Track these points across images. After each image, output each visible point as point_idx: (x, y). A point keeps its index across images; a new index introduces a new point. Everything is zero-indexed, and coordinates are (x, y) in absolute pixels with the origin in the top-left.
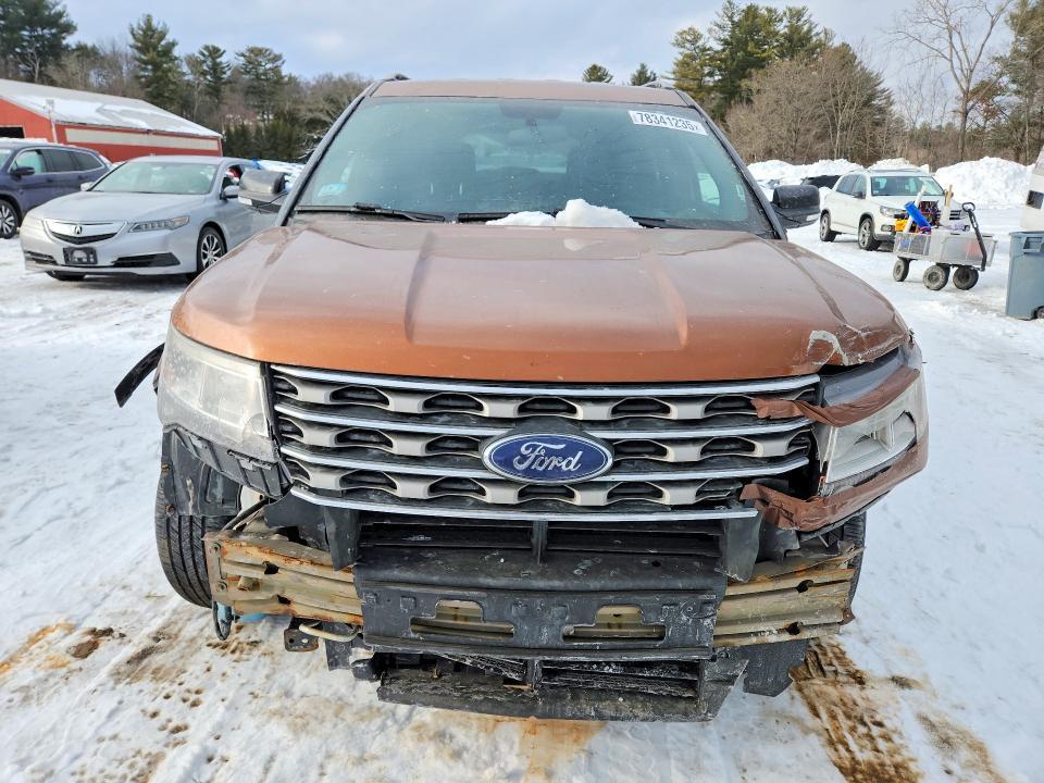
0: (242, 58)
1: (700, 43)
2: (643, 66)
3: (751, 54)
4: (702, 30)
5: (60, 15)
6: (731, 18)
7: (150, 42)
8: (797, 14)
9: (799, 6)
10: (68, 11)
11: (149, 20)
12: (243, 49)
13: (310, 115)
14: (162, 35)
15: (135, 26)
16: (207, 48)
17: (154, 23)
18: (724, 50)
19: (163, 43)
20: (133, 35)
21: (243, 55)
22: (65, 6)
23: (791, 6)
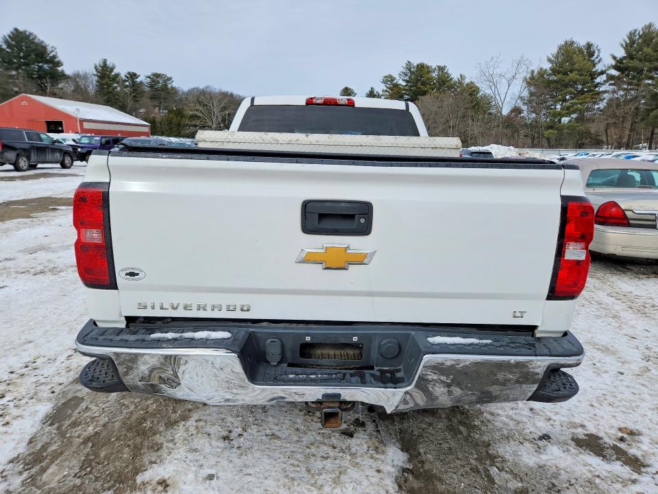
0: (149, 79)
1: (395, 82)
2: (372, 89)
3: (419, 88)
4: (396, 75)
5: (55, 57)
6: (410, 70)
7: (105, 72)
8: (441, 69)
9: (442, 65)
10: (58, 55)
11: (105, 62)
12: (149, 74)
13: (191, 113)
14: (112, 69)
15: (98, 65)
16: (129, 73)
17: (108, 63)
18: (407, 85)
19: (113, 74)
20: (96, 69)
21: (150, 78)
22: (57, 52)
23: (439, 65)
